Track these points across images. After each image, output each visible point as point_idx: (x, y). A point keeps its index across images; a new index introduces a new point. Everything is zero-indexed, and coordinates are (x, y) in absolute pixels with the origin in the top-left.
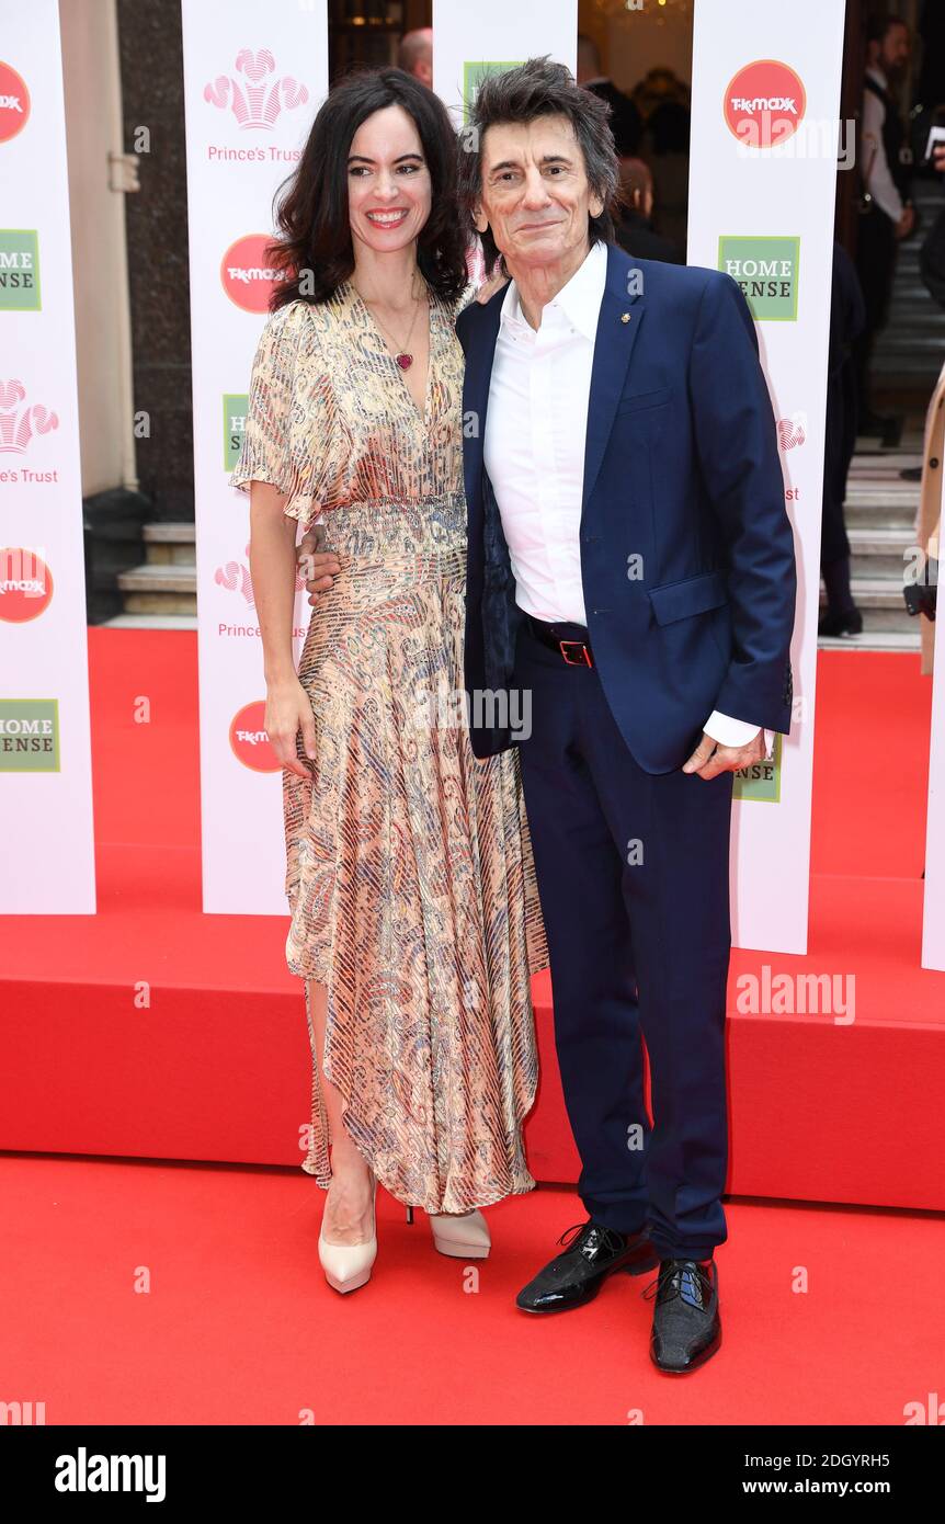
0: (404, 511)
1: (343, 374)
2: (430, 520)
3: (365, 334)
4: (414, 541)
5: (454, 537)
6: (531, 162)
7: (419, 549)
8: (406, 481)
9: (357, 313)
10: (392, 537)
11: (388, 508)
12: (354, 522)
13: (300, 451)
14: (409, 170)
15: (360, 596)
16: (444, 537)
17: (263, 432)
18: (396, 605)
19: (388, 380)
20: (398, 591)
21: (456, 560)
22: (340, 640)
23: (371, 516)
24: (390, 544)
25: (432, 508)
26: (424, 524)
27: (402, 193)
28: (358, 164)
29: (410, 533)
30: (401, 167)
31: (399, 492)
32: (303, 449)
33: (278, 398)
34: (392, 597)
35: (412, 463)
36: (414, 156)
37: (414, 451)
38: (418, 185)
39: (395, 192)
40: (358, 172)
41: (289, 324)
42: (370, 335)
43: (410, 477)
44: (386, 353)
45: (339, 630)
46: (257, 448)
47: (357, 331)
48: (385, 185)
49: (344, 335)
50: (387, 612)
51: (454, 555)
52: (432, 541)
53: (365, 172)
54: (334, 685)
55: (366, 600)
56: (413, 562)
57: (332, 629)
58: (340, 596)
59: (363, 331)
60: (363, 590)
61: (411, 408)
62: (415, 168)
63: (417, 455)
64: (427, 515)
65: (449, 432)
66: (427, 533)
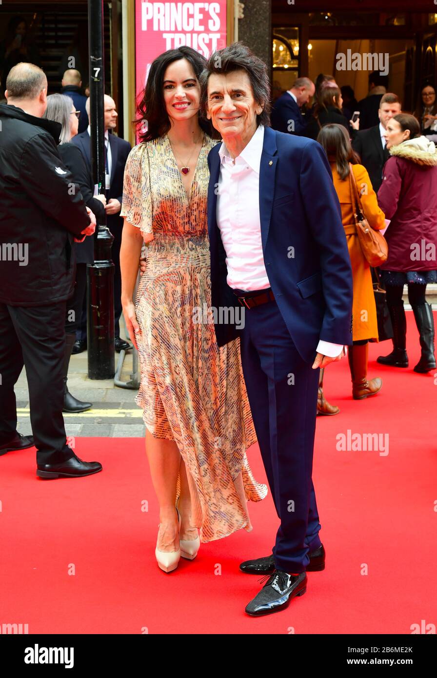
0: (177, 235)
1: (155, 177)
2: (188, 240)
3: (168, 159)
4: (180, 248)
5: (198, 249)
6: (226, 92)
7: (182, 252)
8: (178, 224)
9: (167, 150)
10: (172, 247)
11: (171, 234)
12: (157, 238)
15: (156, 270)
16: (194, 249)
18: (170, 275)
19: (175, 179)
20: (171, 269)
21: (199, 259)
22: (146, 288)
23: (164, 236)
24: (171, 249)
25: (190, 237)
26: (185, 242)
27: (188, 96)
28: (168, 84)
29: (180, 245)
30: (187, 84)
31: (175, 228)
34: (169, 271)
35: (181, 216)
36: (192, 80)
37: (182, 212)
38: (194, 92)
39: (184, 95)
40: (168, 87)
41: (137, 153)
42: (171, 160)
43: (180, 222)
44: (176, 167)
45: (146, 284)
47: (165, 158)
48: (180, 91)
49: (160, 160)
50: (166, 277)
51: (198, 256)
52: (188, 250)
53: (172, 87)
54: (145, 308)
55: (158, 272)
56: (179, 257)
57: (144, 283)
58: (148, 270)
60: (158, 268)
61: (184, 193)
62: (193, 86)
63: (183, 213)
64: (187, 238)
65: (197, 204)
66: (187, 246)
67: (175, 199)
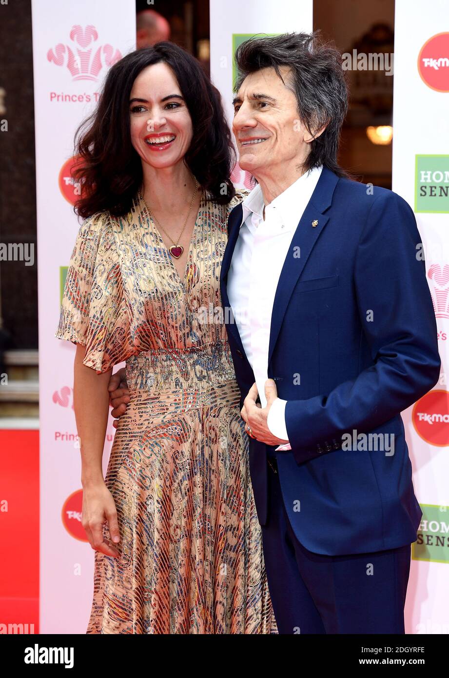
0: (174, 359)
1: (128, 264)
2: (194, 364)
3: (147, 233)
4: (182, 380)
5: (212, 376)
7: (185, 385)
8: (174, 338)
9: (143, 218)
10: (167, 378)
11: (164, 357)
12: (141, 365)
13: (98, 319)
14: (174, 106)
15: (143, 419)
16: (204, 377)
17: (73, 305)
18: (168, 426)
19: (161, 265)
20: (169, 417)
21: (215, 393)
22: (129, 452)
23: (153, 361)
24: (164, 382)
25: (195, 356)
26: (189, 367)
27: (169, 122)
28: (136, 104)
29: (179, 376)
30: (168, 104)
31: (169, 345)
32: (100, 318)
33: (83, 281)
34: (165, 420)
35: (178, 325)
36: (176, 96)
37: (179, 317)
38: (181, 116)
39: (163, 121)
40: (137, 110)
41: (92, 228)
42: (151, 234)
43: (177, 335)
44: (162, 246)
45: (128, 445)
46: (66, 317)
47: (142, 231)
48: (157, 116)
49: (132, 235)
50: (161, 432)
51: (213, 389)
52: (195, 380)
53: (143, 110)
54: (127, 486)
55: (146, 422)
56: (181, 395)
57: (124, 443)
58: (130, 420)
59: (146, 231)
60: (145, 416)
61: (179, 285)
62: (178, 105)
63: (181, 320)
64: (192, 361)
66: (192, 374)
67: (166, 296)
